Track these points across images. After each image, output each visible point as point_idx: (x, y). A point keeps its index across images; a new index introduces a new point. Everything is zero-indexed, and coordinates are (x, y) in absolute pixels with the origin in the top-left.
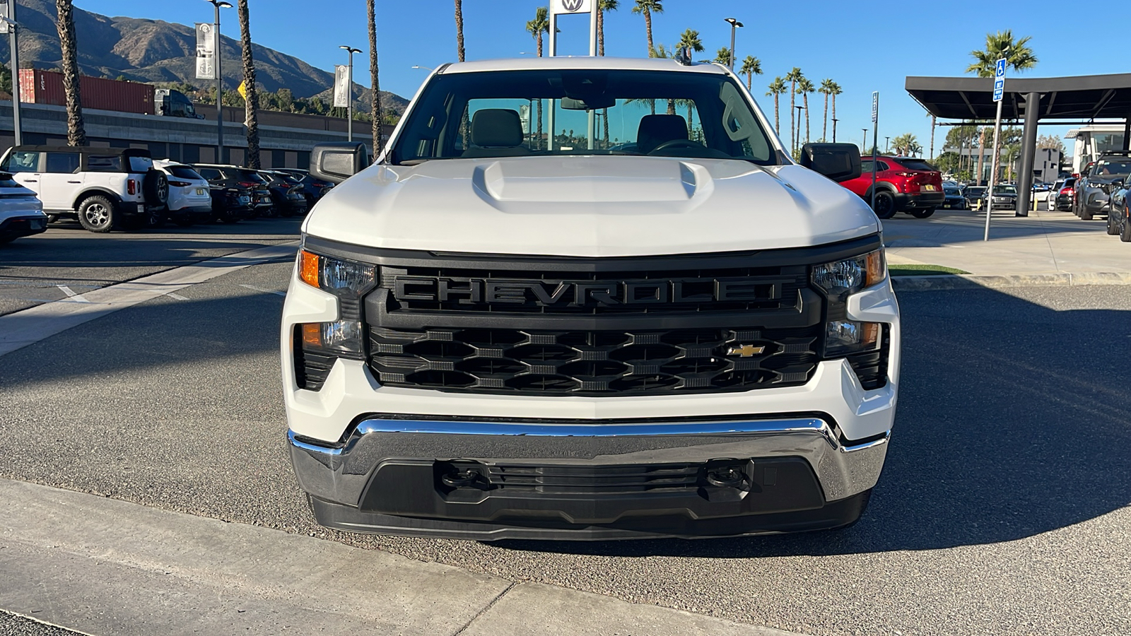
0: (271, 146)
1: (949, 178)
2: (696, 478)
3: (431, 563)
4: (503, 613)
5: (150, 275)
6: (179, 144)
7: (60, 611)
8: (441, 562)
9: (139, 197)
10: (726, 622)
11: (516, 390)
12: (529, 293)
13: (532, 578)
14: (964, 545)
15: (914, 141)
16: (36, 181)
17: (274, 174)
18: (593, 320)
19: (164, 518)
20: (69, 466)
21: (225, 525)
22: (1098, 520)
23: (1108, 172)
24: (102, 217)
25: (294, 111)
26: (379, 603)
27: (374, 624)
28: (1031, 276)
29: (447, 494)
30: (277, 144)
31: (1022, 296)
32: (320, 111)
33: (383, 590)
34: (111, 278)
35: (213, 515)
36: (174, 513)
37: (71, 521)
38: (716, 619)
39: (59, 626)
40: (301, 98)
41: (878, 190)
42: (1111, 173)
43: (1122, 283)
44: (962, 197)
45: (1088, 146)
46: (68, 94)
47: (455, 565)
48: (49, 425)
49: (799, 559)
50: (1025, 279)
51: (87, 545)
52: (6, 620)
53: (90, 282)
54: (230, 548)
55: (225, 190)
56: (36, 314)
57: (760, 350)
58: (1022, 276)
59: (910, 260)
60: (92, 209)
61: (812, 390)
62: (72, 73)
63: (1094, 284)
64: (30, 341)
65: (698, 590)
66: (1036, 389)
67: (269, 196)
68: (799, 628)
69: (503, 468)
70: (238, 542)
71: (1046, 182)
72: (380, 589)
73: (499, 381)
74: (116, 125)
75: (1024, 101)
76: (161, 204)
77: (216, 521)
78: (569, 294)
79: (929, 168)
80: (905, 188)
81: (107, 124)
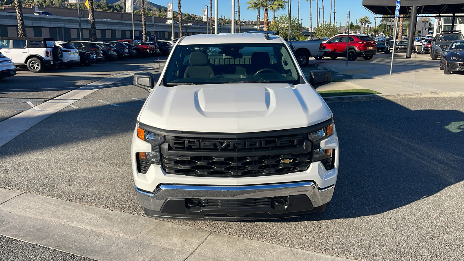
0: (100, 28)
1: (382, 35)
2: (271, 202)
3: (183, 225)
4: (208, 244)
5: (61, 95)
6: (62, 28)
7: (64, 246)
8: (186, 225)
9: (51, 58)
10: (281, 246)
11: (211, 175)
12: (215, 145)
13: (217, 231)
14: (362, 216)
15: (368, 19)
16: (9, 52)
17: (103, 44)
18: (236, 153)
19: (91, 209)
20: (53, 188)
21: (112, 212)
22: (409, 205)
23: (444, 40)
24: (37, 66)
25: (108, 10)
26: (167, 241)
27: (166, 249)
28: (404, 94)
29: (189, 208)
30: (102, 27)
31: (400, 103)
32: (119, 9)
33: (168, 236)
34: (47, 97)
35: (107, 208)
36: (93, 207)
37: (59, 211)
38: (277, 245)
39: (66, 252)
40: (111, 4)
41: (349, 49)
42: (445, 40)
43: (440, 96)
44: (386, 46)
45: (440, 22)
46: (17, 12)
47: (191, 226)
48: (41, 171)
49: (306, 222)
50: (402, 96)
51: (66, 220)
52: (48, 250)
53: (39, 99)
54: (115, 221)
55: (85, 53)
56: (22, 116)
57: (291, 161)
58: (401, 95)
59: (359, 86)
60: (33, 63)
61: (308, 173)
62: (18, 3)
63: (429, 97)
64: (23, 130)
65: (272, 235)
66: (398, 148)
67: (102, 54)
68: (304, 248)
69: (207, 200)
70: (117, 219)
71: (423, 36)
72: (167, 236)
73: (205, 173)
74: (35, 20)
75: (410, 9)
76: (60, 60)
77: (108, 210)
78: (228, 145)
79: (371, 40)
80: (361, 48)
81: (32, 20)
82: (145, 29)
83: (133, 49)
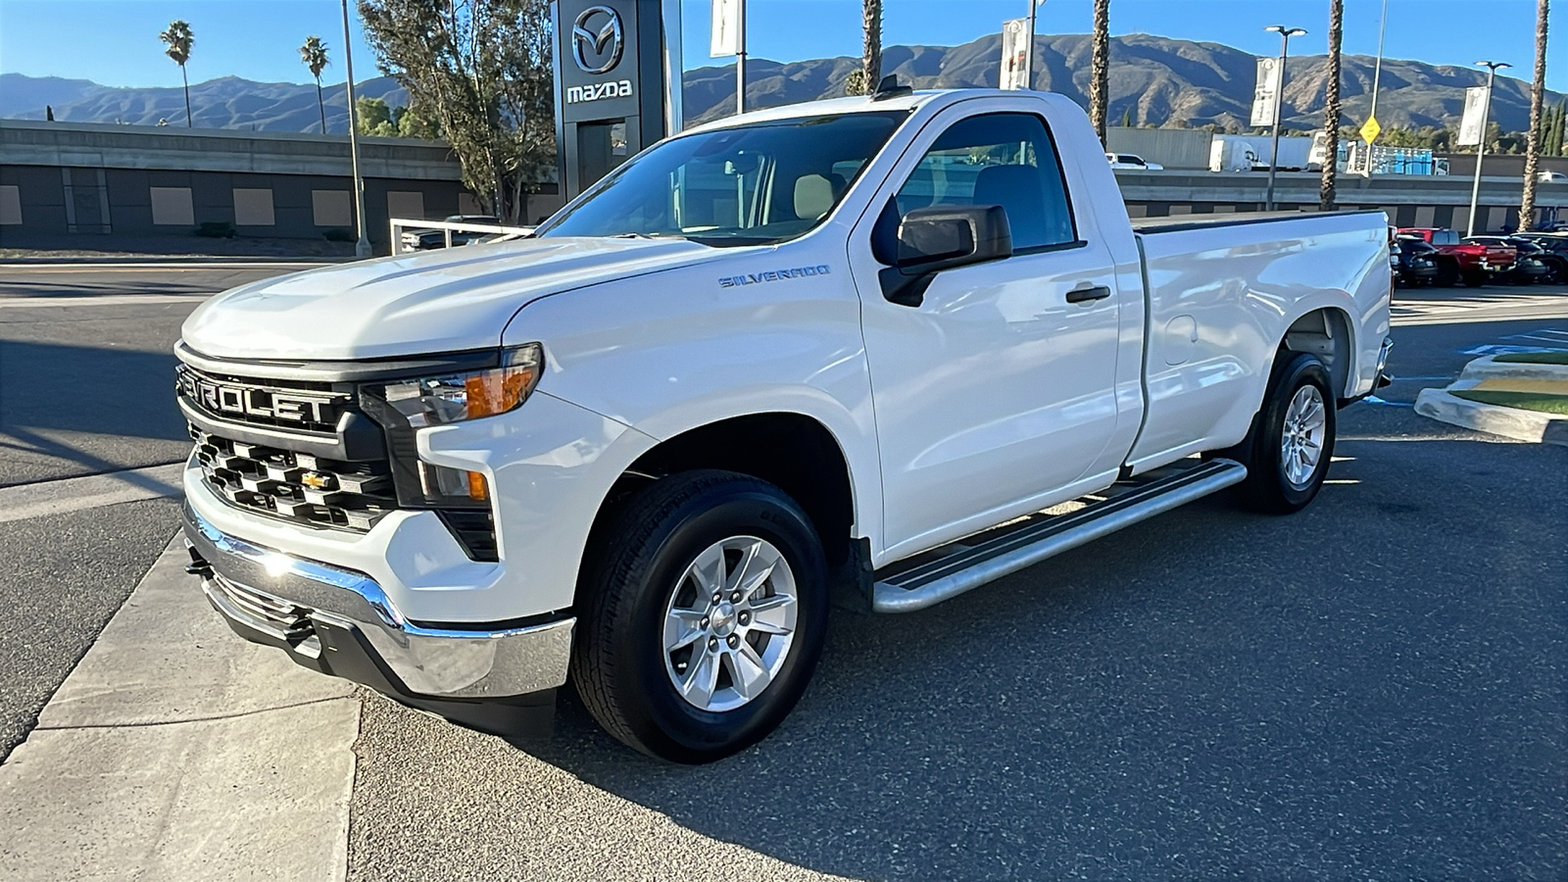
57: (322, 482)
82: (1532, 199)
83: (1427, 258)
